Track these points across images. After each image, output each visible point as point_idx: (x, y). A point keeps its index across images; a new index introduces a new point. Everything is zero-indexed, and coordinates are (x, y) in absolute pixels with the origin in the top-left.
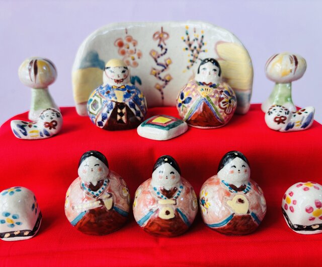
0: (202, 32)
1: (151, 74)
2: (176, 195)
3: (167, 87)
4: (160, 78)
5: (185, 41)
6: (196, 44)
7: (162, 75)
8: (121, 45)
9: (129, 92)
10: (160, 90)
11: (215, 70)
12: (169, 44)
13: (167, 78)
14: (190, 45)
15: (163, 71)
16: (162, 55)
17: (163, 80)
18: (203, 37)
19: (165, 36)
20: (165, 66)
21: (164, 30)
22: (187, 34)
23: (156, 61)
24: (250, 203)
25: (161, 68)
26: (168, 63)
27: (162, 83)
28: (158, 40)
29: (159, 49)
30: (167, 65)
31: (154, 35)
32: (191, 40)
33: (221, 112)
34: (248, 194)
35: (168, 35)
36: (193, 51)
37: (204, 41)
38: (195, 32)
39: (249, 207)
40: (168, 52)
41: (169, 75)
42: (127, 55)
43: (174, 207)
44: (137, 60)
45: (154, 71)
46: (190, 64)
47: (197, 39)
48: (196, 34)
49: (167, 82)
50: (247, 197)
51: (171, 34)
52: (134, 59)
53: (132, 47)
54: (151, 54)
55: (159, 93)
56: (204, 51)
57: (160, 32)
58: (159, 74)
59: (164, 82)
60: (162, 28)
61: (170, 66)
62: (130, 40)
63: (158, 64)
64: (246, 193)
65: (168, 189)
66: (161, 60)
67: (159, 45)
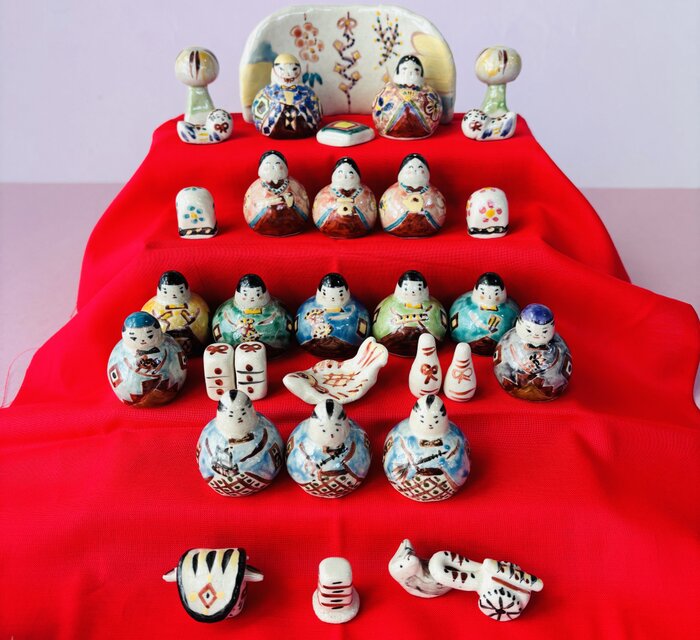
0: (397, 20)
1: (335, 70)
2: (354, 194)
3: (354, 87)
4: (346, 76)
5: (376, 30)
6: (389, 34)
7: (349, 72)
8: (298, 33)
9: (300, 94)
10: (346, 92)
11: (417, 70)
12: (357, 33)
13: (355, 77)
14: (382, 36)
15: (349, 67)
16: (348, 47)
17: (350, 79)
18: (397, 26)
19: (352, 23)
20: (353, 62)
21: (351, 17)
22: (379, 21)
23: (341, 55)
24: (424, 202)
25: (347, 63)
26: (355, 57)
27: (348, 83)
28: (344, 28)
29: (345, 39)
30: (355, 60)
31: (339, 22)
32: (384, 29)
35: (355, 22)
36: (385, 43)
37: (399, 31)
38: (388, 19)
39: (423, 206)
40: (356, 43)
41: (357, 72)
42: (305, 46)
43: (352, 205)
44: (317, 53)
45: (339, 67)
46: (382, 58)
47: (390, 29)
48: (389, 22)
49: (354, 81)
50: (422, 197)
51: (359, 22)
52: (313, 52)
53: (311, 37)
54: (334, 45)
55: (345, 96)
56: (399, 43)
57: (346, 18)
58: (344, 71)
59: (351, 82)
60: (348, 14)
61: (358, 61)
62: (309, 27)
63: (343, 59)
64: (422, 193)
65: (347, 189)
66: (347, 53)
67: (345, 35)
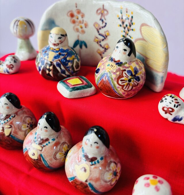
0: (132, 13)
1: (95, 41)
2: (45, 144)
3: (106, 53)
4: (101, 46)
5: (119, 18)
7: (103, 44)
8: (72, 15)
9: (60, 54)
10: (101, 55)
11: (125, 50)
12: (108, 19)
13: (106, 47)
14: (123, 23)
15: (103, 40)
16: (102, 27)
17: (103, 48)
18: (132, 17)
19: (105, 12)
20: (105, 37)
21: (105, 8)
22: (121, 13)
23: (98, 32)
24: (90, 174)
25: (102, 38)
26: (107, 35)
27: (102, 50)
28: (100, 15)
29: (101, 22)
30: (106, 36)
31: (97, 11)
32: (124, 18)
33: (118, 88)
34: (93, 166)
35: (107, 12)
37: (133, 22)
38: (127, 12)
39: (89, 177)
40: (107, 25)
41: (107, 44)
42: (77, 24)
43: (39, 153)
44: (84, 29)
45: (97, 39)
47: (128, 19)
48: (128, 14)
49: (106, 49)
50: (90, 168)
51: (110, 11)
52: (82, 28)
53: (80, 18)
54: (94, 25)
56: (133, 30)
57: (102, 9)
58: (100, 42)
59: (104, 50)
60: (103, 6)
61: (108, 37)
62: (79, 12)
63: (100, 34)
64: (92, 165)
66: (102, 31)
67: (101, 19)
